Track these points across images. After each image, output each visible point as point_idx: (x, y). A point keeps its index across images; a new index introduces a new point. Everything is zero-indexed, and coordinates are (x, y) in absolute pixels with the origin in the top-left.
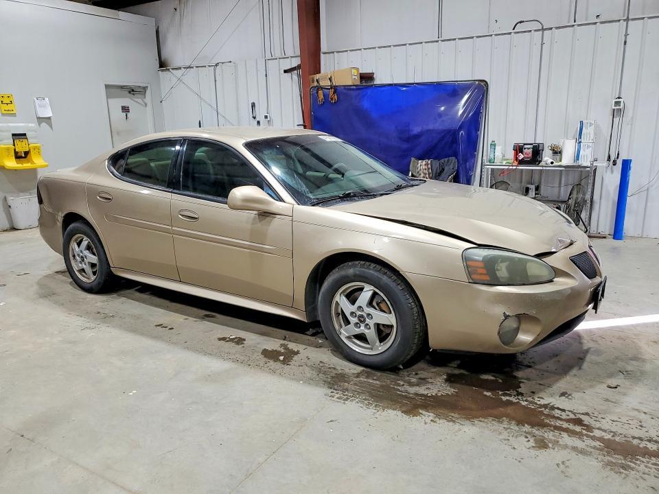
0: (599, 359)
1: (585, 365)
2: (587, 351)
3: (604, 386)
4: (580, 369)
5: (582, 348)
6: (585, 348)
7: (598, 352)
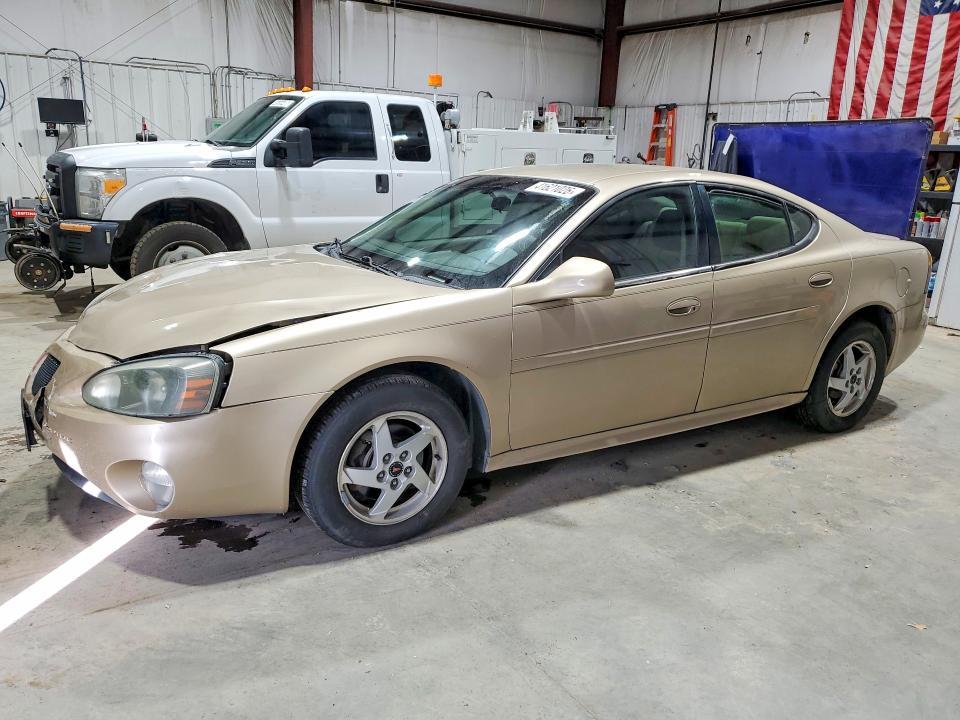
0: (29, 509)
1: (44, 494)
2: (51, 514)
3: (8, 480)
4: (48, 487)
5: (62, 516)
6: (56, 519)
7: (32, 519)
